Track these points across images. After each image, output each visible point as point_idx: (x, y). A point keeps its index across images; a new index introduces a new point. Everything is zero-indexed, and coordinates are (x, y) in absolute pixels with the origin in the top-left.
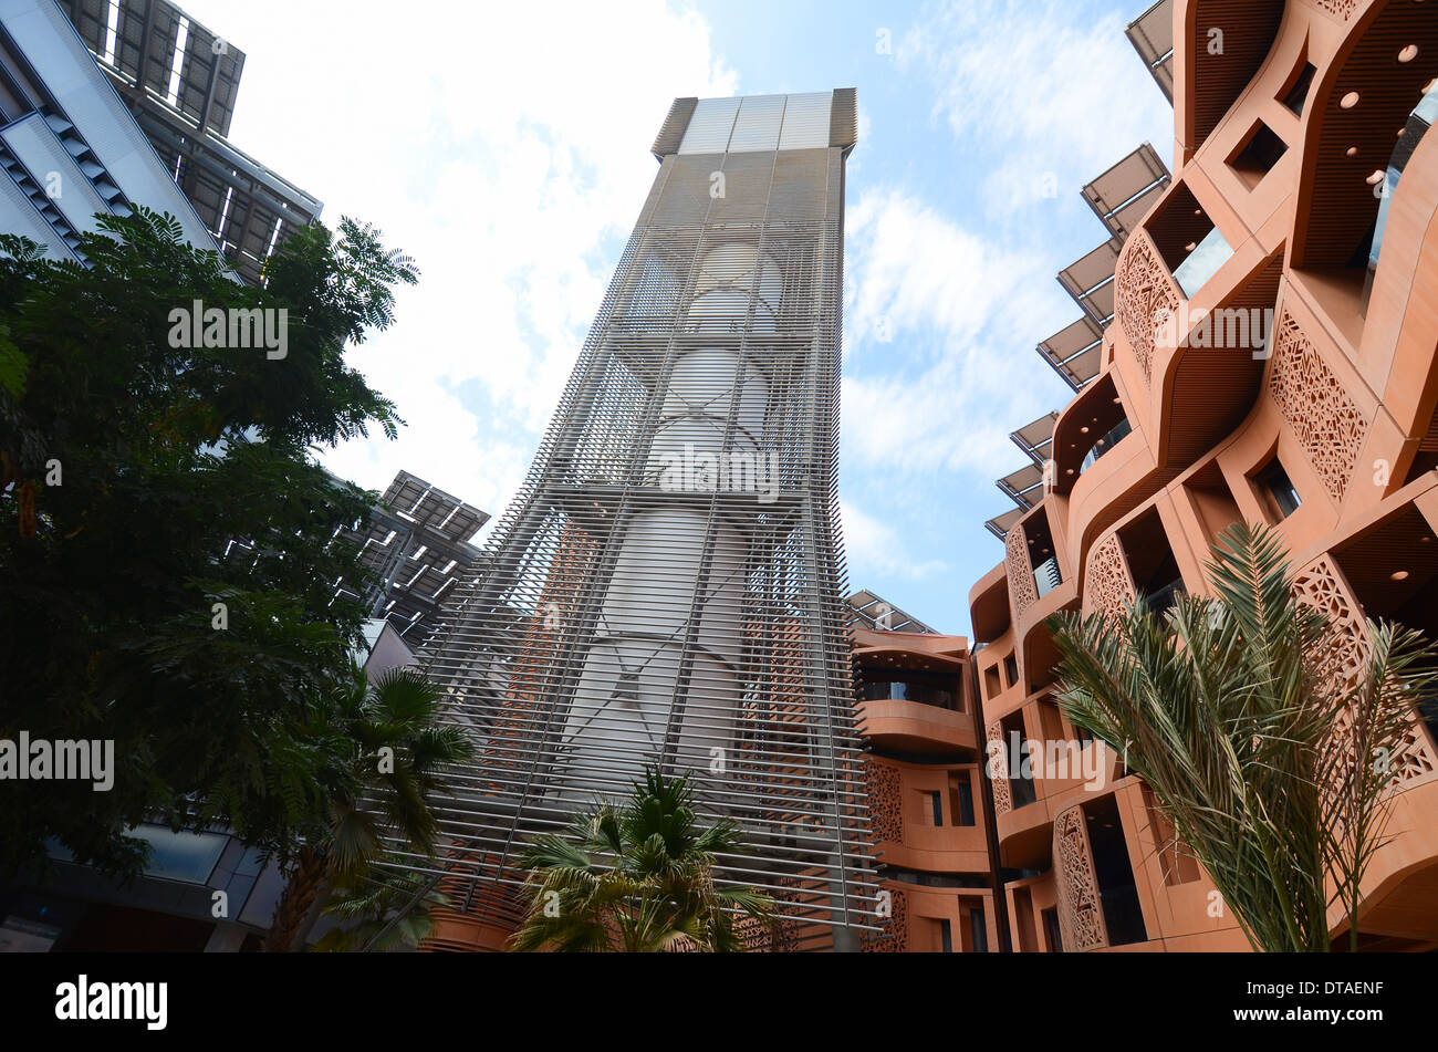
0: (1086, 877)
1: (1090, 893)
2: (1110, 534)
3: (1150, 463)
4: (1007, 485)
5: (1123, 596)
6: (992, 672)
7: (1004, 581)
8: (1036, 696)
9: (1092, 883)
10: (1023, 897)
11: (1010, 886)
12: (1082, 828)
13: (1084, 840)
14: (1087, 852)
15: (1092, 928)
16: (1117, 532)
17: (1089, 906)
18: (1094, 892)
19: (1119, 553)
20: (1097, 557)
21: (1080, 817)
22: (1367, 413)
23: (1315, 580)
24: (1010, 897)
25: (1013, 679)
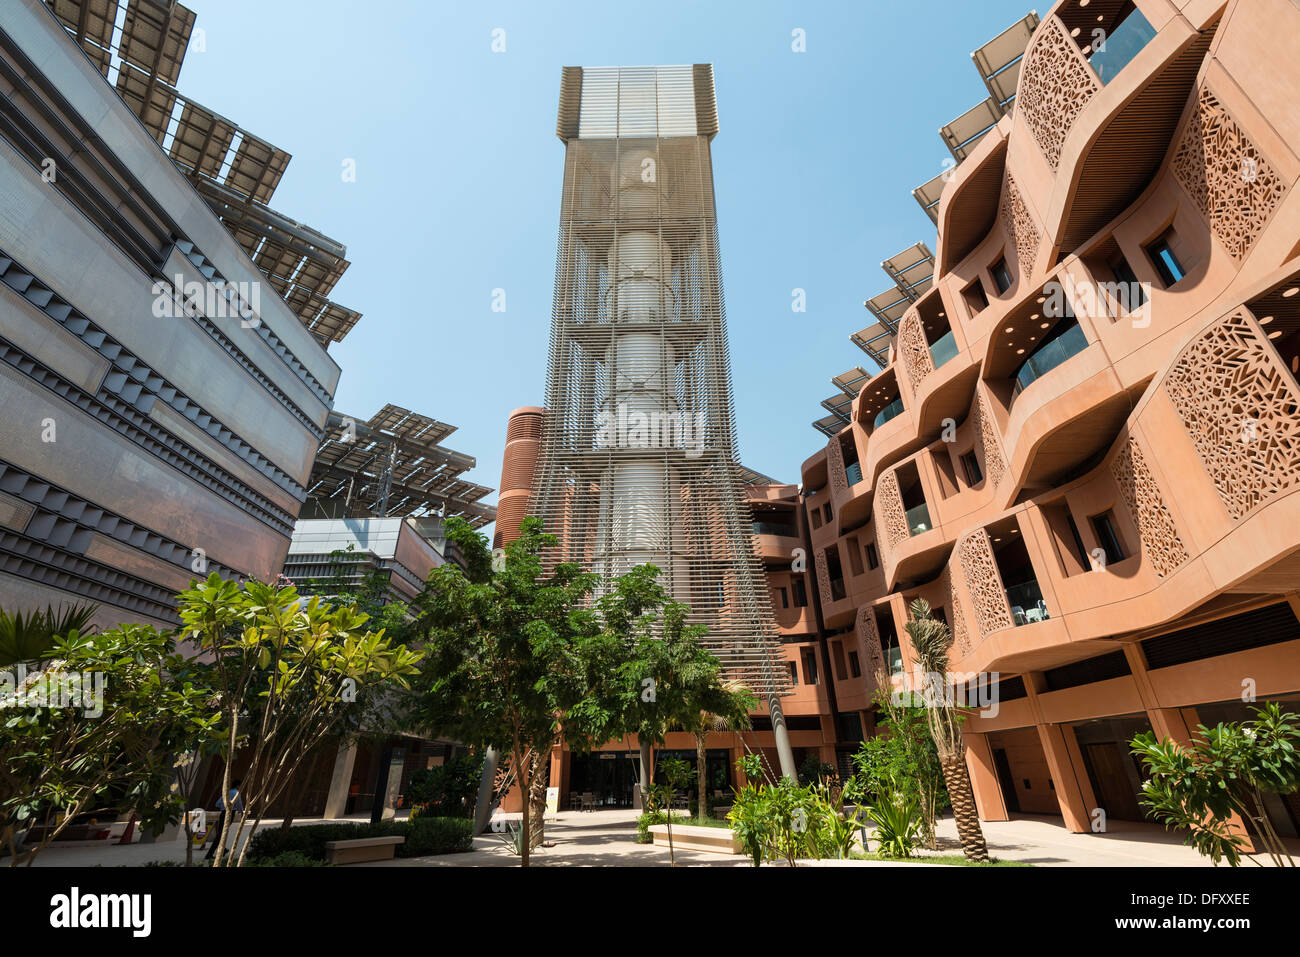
0: (876, 643)
2: (891, 470)
3: (912, 434)
4: (827, 404)
5: (897, 508)
6: (816, 512)
7: (825, 461)
8: (846, 536)
9: (879, 646)
10: (838, 645)
11: (829, 640)
12: (874, 619)
13: (875, 625)
14: (876, 631)
16: (895, 470)
17: (878, 658)
18: (880, 651)
19: (896, 483)
20: (884, 481)
21: (872, 613)
22: (1005, 464)
23: (978, 538)
24: (830, 646)
25: (829, 518)
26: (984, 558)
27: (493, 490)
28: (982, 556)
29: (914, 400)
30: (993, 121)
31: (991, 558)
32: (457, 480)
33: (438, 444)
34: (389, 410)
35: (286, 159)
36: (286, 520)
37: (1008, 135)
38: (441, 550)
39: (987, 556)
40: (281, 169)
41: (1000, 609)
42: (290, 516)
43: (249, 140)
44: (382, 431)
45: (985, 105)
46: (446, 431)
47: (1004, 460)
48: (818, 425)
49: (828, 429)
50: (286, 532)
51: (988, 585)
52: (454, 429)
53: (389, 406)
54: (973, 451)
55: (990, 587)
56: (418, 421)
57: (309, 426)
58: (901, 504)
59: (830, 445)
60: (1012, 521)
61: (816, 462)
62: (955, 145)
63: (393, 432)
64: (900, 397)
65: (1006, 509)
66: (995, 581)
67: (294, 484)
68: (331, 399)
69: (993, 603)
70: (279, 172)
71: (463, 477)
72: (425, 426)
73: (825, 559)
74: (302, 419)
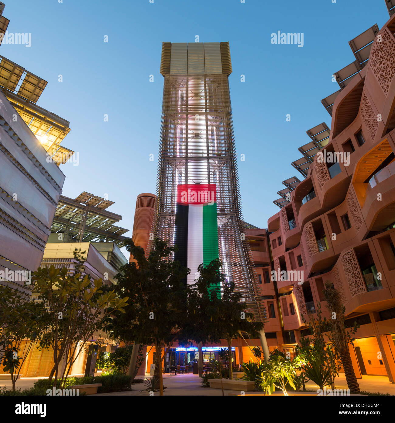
0: (302, 300)
1: (303, 303)
2: (310, 223)
3: (320, 207)
6: (274, 241)
7: (279, 218)
8: (288, 252)
9: (304, 301)
11: (280, 298)
12: (301, 289)
13: (302, 291)
14: (302, 294)
15: (304, 311)
16: (312, 223)
17: (303, 306)
18: (304, 303)
19: (312, 228)
20: (307, 228)
21: (301, 286)
22: (362, 220)
23: (351, 253)
24: (281, 301)
25: (280, 243)
26: (353, 262)
27: (128, 230)
28: (352, 261)
29: (321, 192)
30: (357, 70)
31: (356, 262)
32: (113, 226)
33: (105, 210)
34: (84, 194)
35: (45, 84)
36: (42, 243)
37: (364, 77)
38: (106, 257)
39: (355, 261)
40: (43, 88)
41: (361, 284)
42: (44, 242)
43: (29, 74)
44: (81, 204)
45: (354, 64)
46: (110, 203)
47: (362, 218)
48: (276, 202)
49: (280, 204)
50: (42, 248)
51: (355, 273)
52: (113, 203)
53: (84, 192)
54: (347, 214)
55: (356, 274)
56: (97, 199)
57: (52, 201)
58: (314, 238)
59: (282, 211)
60: (366, 246)
61: (274, 219)
62: (340, 80)
63: (85, 204)
64: (314, 190)
65: (362, 240)
66: (358, 272)
67: (46, 227)
68: (61, 189)
69: (358, 282)
70: (42, 89)
71: (116, 224)
72: (100, 201)
73: (279, 262)
74: (49, 198)
